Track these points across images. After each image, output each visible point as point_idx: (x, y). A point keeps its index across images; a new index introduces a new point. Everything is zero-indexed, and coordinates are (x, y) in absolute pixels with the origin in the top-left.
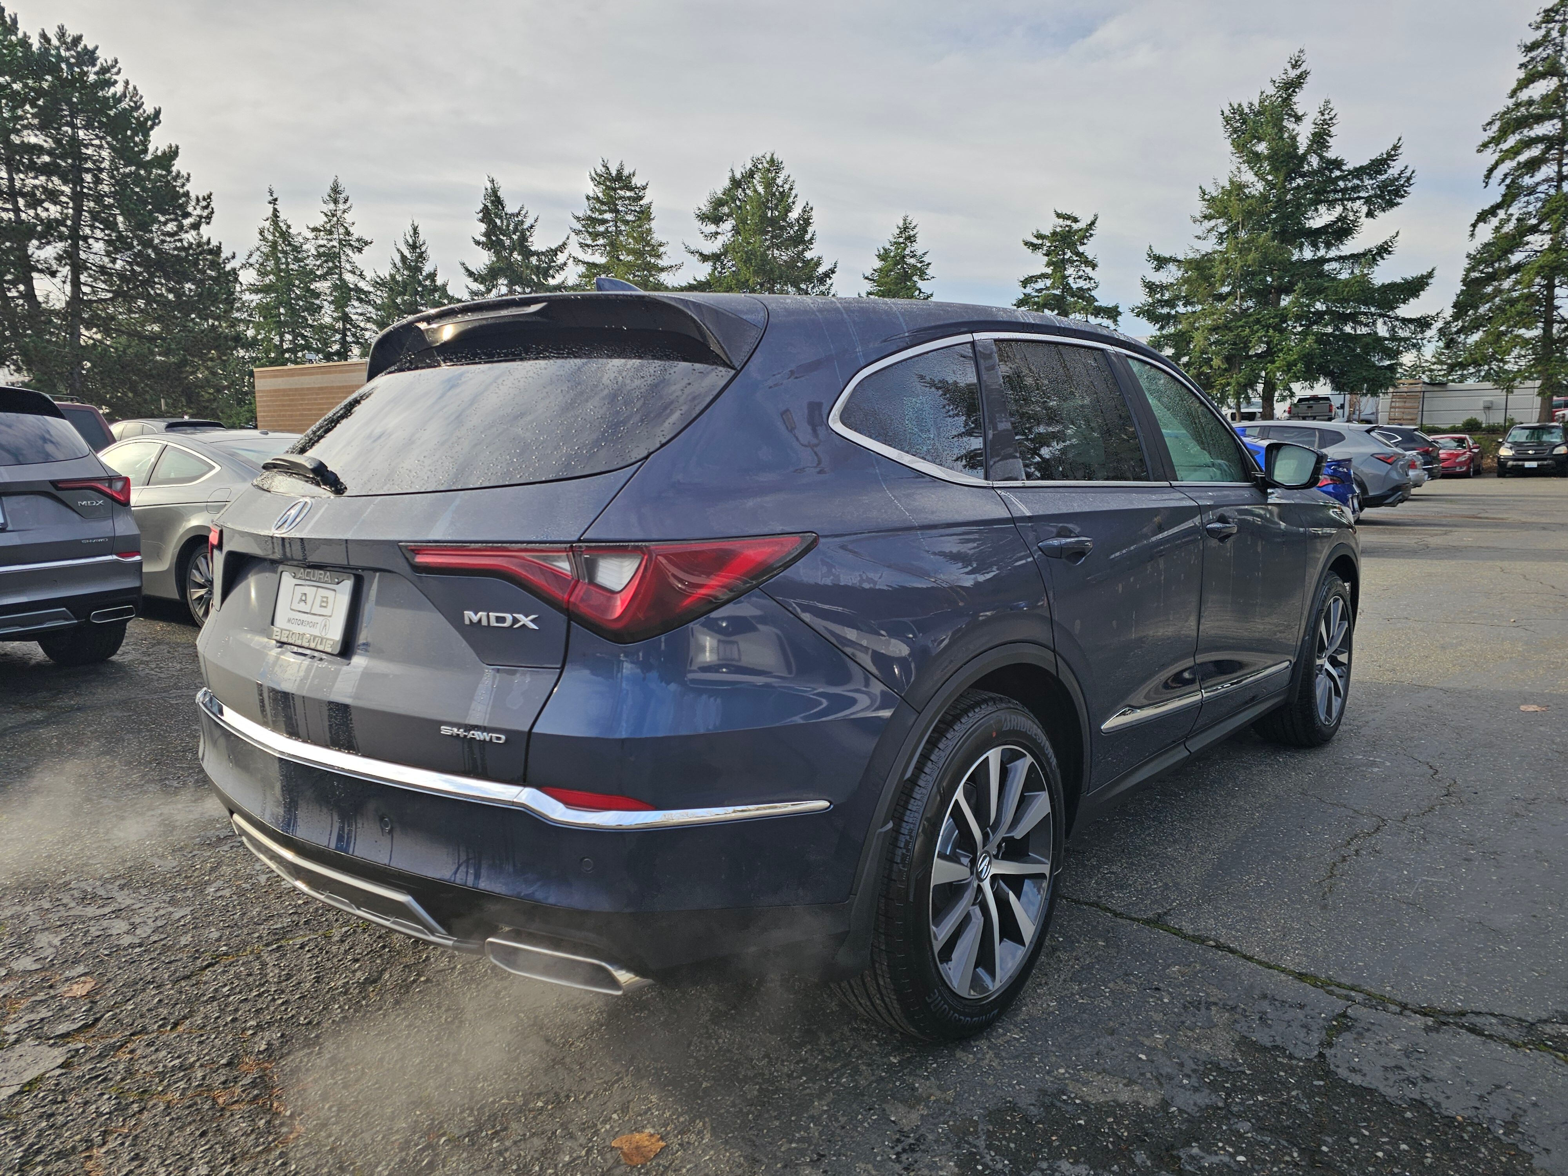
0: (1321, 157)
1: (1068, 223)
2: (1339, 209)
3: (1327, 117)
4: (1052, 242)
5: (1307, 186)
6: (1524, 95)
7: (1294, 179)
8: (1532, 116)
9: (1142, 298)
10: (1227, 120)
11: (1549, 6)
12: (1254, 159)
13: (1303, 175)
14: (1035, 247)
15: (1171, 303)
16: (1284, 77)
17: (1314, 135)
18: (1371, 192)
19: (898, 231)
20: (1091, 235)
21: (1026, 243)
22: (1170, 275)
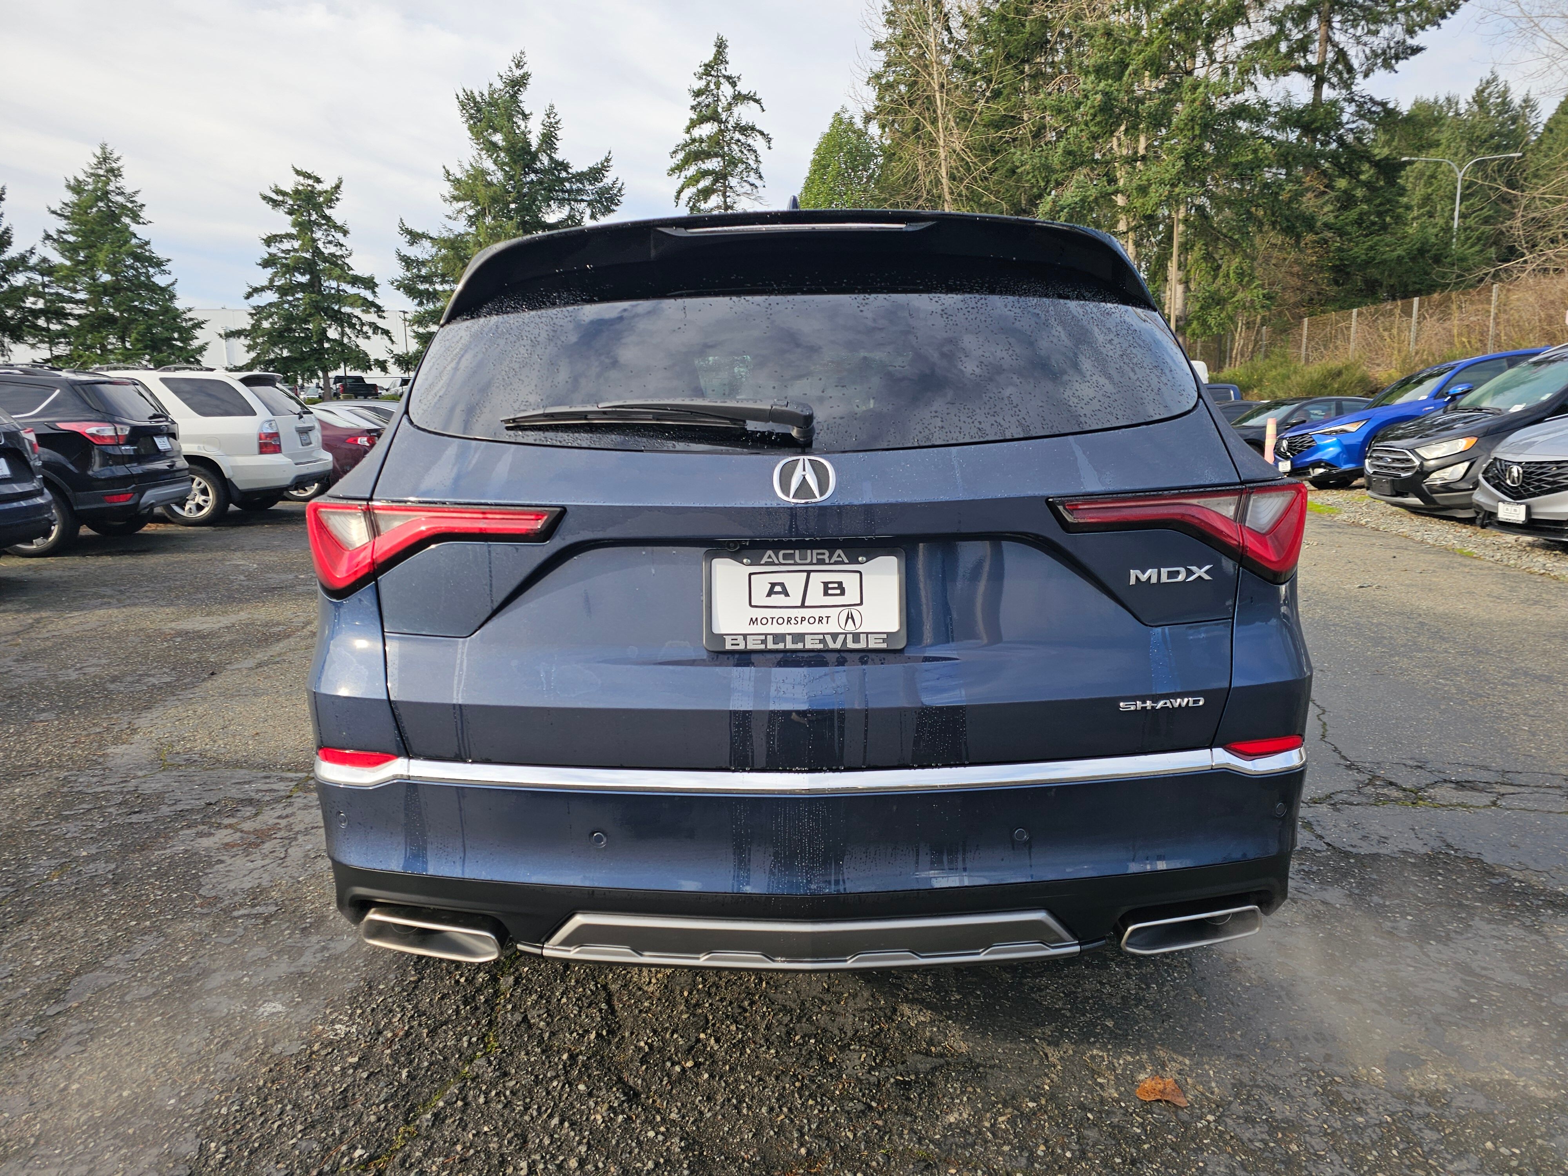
0: (551, 158)
1: (310, 182)
2: (567, 208)
3: (553, 120)
4: (295, 200)
5: (540, 182)
6: (697, 132)
7: (528, 174)
8: (703, 152)
9: (399, 272)
10: (463, 106)
11: (707, 62)
12: (492, 148)
13: (536, 172)
14: (276, 204)
15: (427, 279)
16: (510, 74)
17: (543, 135)
18: (592, 197)
19: (95, 161)
20: (338, 199)
21: (264, 198)
22: (423, 251)
